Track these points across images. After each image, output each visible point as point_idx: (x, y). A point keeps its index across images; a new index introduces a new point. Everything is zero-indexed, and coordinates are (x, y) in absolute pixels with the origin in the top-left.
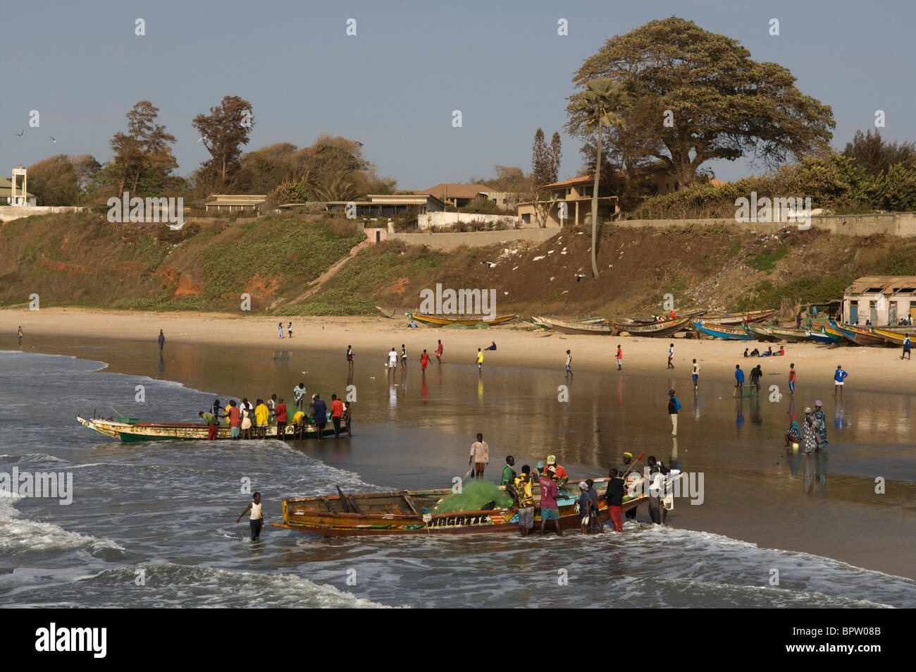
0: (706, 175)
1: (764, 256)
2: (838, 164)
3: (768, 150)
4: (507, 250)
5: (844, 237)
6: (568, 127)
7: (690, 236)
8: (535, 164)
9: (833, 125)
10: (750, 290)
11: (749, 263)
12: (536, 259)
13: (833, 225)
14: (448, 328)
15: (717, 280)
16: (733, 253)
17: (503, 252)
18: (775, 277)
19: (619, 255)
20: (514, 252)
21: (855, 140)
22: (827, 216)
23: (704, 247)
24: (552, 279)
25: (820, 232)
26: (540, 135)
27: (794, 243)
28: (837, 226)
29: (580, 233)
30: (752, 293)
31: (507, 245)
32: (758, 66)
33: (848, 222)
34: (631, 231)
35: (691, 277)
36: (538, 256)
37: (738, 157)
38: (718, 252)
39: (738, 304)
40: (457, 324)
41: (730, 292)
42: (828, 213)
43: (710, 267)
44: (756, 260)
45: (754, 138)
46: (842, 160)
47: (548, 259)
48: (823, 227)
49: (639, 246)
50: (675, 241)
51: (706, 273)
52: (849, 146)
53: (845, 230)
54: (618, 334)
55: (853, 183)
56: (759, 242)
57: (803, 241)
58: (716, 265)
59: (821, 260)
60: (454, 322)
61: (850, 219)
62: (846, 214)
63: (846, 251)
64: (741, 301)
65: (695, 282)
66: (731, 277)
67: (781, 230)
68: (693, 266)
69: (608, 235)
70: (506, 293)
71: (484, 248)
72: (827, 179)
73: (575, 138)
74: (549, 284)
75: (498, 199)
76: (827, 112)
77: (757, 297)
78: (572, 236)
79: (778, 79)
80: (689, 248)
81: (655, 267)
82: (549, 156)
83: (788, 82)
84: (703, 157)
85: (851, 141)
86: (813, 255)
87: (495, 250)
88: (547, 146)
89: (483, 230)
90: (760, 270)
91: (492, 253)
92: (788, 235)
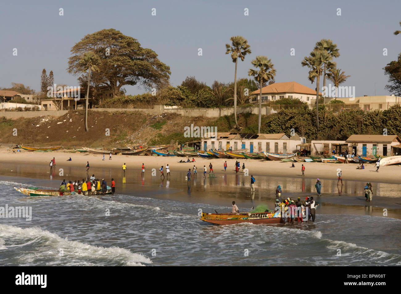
0: (123, 91)
1: (157, 124)
2: (181, 89)
3: (145, 82)
4: (43, 120)
5: (187, 117)
6: (68, 70)
7: (125, 115)
8: (42, 83)
9: (170, 73)
10: (155, 137)
11: (152, 126)
12: (59, 123)
13: (182, 112)
14: (37, 151)
15: (140, 133)
16: (144, 122)
17: (42, 120)
18: (163, 131)
19: (95, 122)
20: (47, 120)
21: (186, 80)
22: (180, 109)
23: (132, 120)
24: (67, 131)
25: (178, 115)
26: (44, 71)
27: (169, 119)
28: (184, 113)
29: (77, 113)
30: (156, 138)
31: (43, 117)
32: (144, 50)
33: (188, 111)
34: (98, 112)
35: (128, 131)
36: (59, 122)
37: (135, 84)
38: (138, 122)
39: (151, 142)
40: (40, 150)
41: (146, 137)
42: (180, 108)
43: (136, 127)
44: (154, 125)
45: (140, 77)
46: (182, 88)
47: (64, 123)
48: (178, 113)
49: (103, 119)
50: (119, 117)
51: (134, 130)
52: (184, 82)
53: (187, 114)
54: (116, 154)
55: (187, 96)
56: (154, 118)
57: (172, 118)
58: (138, 127)
59: (180, 126)
60: (38, 149)
61: (189, 110)
62: (187, 108)
63: (189, 122)
64: (152, 141)
65: (130, 134)
66: (145, 131)
67: (163, 114)
68: (129, 127)
69: (89, 114)
70: (48, 137)
71: (32, 118)
72: (178, 94)
73: (71, 74)
74: (67, 134)
75: (25, 97)
76: (168, 68)
77: (159, 139)
78: (74, 114)
79: (151, 55)
80: (126, 120)
81: (113, 127)
82: (48, 80)
83: (154, 56)
84: (122, 83)
85: (184, 80)
86: (177, 124)
87: (39, 119)
88: (47, 77)
89: (30, 111)
90: (157, 129)
91: (37, 121)
92: (165, 116)
